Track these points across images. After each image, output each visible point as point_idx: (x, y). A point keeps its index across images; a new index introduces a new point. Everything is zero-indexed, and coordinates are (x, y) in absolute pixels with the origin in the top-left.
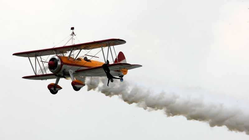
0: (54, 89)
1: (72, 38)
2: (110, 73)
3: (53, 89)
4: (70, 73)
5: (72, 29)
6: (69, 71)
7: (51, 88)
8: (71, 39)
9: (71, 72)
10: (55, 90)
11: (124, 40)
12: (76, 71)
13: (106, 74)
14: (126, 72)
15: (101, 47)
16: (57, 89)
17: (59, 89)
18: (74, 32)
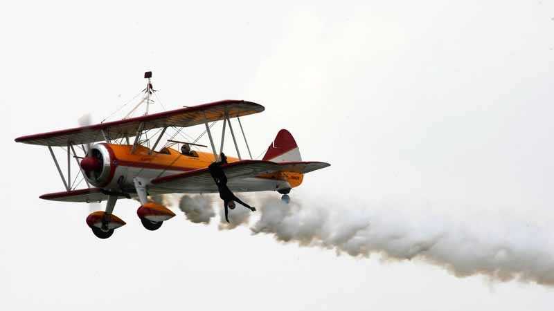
0: (103, 225)
1: (147, 98)
2: (227, 185)
3: (99, 225)
4: (136, 185)
5: (148, 75)
6: (135, 181)
7: (96, 222)
8: (143, 101)
9: (140, 183)
10: (106, 228)
11: (257, 105)
12: (153, 182)
13: (217, 187)
14: (298, 181)
15: (206, 121)
16: (110, 226)
17: (118, 225)
18: (153, 85)
